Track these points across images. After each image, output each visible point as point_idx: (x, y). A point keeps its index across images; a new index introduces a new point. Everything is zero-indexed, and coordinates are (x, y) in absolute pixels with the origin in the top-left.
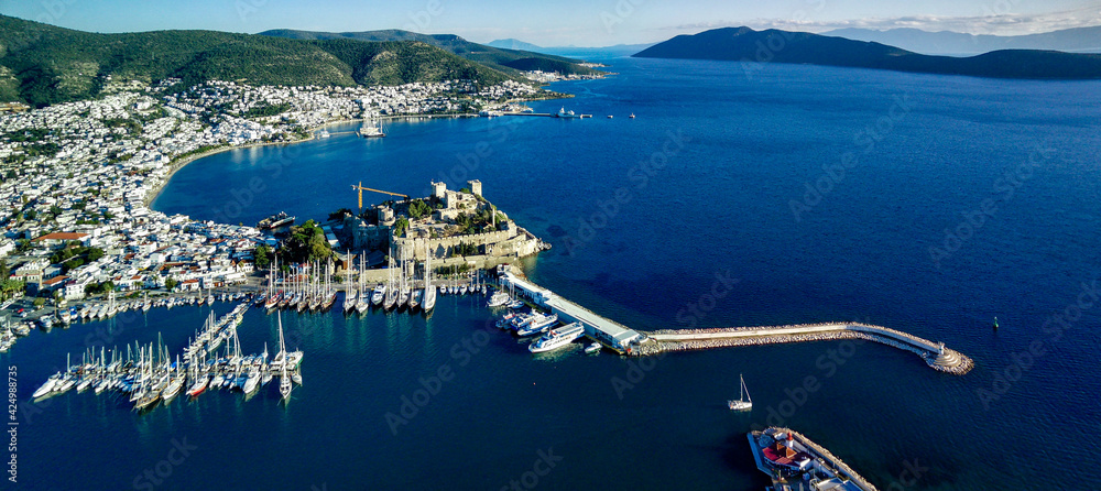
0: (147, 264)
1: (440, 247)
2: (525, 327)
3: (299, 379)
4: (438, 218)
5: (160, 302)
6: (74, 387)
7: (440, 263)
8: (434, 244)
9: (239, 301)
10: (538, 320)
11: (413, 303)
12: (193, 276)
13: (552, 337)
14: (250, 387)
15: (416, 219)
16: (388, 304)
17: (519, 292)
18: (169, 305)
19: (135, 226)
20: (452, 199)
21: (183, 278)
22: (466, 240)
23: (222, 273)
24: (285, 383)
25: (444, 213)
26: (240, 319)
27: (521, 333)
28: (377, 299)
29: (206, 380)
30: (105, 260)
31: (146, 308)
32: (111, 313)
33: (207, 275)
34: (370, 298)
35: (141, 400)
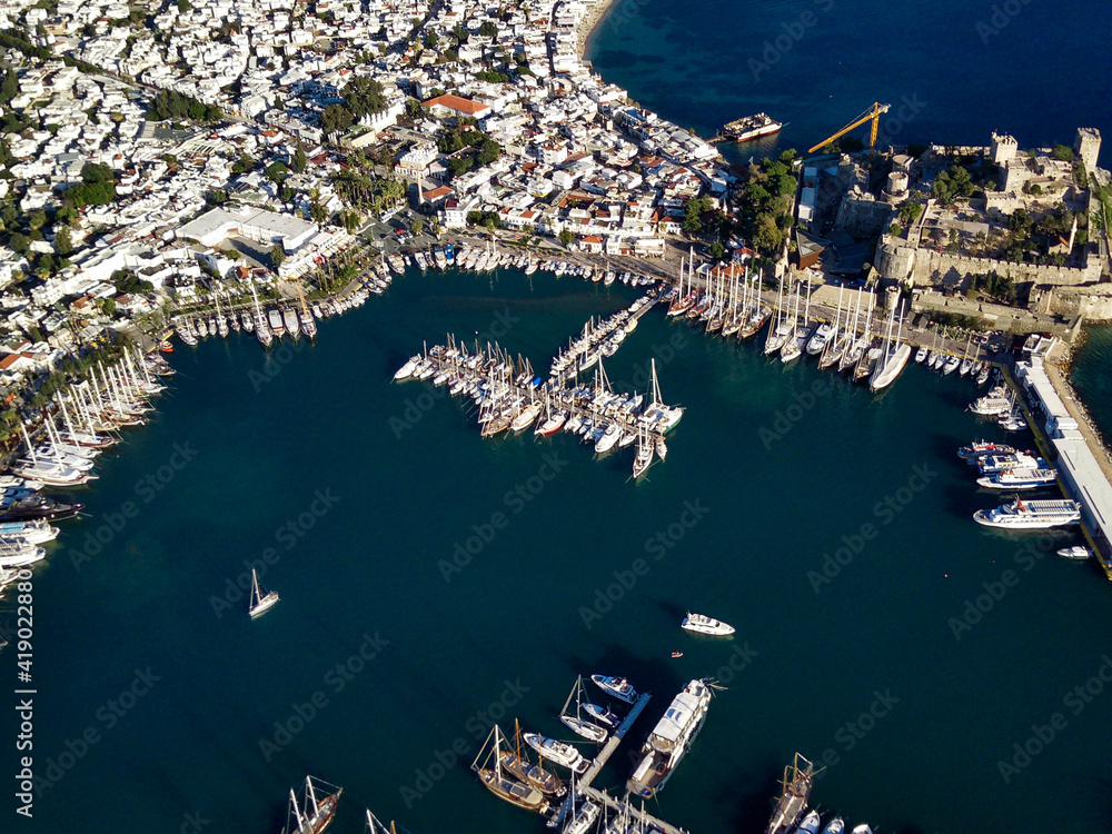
0: (547, 188)
1: (954, 272)
2: (994, 476)
3: (663, 451)
4: (979, 201)
5: (548, 266)
6: (431, 378)
7: (936, 301)
8: (944, 264)
10: (1023, 469)
11: (861, 371)
12: (597, 230)
13: (1016, 512)
14: (605, 445)
15: (942, 203)
16: (826, 361)
18: (558, 273)
20: (1016, 178)
21: (585, 229)
23: (634, 233)
24: (645, 456)
25: (995, 201)
26: (633, 324)
27: (984, 482)
28: (815, 345)
29: (563, 418)
30: (501, 166)
31: (530, 270)
32: (491, 266)
33: (616, 232)
34: (808, 341)
35: (490, 425)
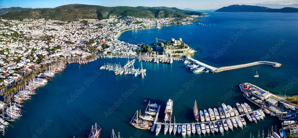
0: (117, 50)
1: (173, 51)
2: (192, 68)
3: (145, 75)
4: (173, 45)
5: (119, 57)
6: (106, 69)
7: (173, 54)
8: (172, 51)
9: (134, 59)
10: (195, 66)
11: (168, 62)
12: (125, 53)
13: (198, 69)
14: (136, 75)
15: (168, 45)
16: (163, 62)
17: (190, 61)
18: (121, 58)
19: (115, 43)
20: (176, 42)
21: (123, 53)
22: (179, 50)
23: (130, 53)
24: (143, 75)
25: (174, 44)
26: (134, 62)
27: (191, 69)
28: (161, 61)
29: (128, 72)
30: (110, 48)
31: (117, 57)
32: (111, 57)
33: (128, 53)
34: (159, 60)
35: (116, 74)
